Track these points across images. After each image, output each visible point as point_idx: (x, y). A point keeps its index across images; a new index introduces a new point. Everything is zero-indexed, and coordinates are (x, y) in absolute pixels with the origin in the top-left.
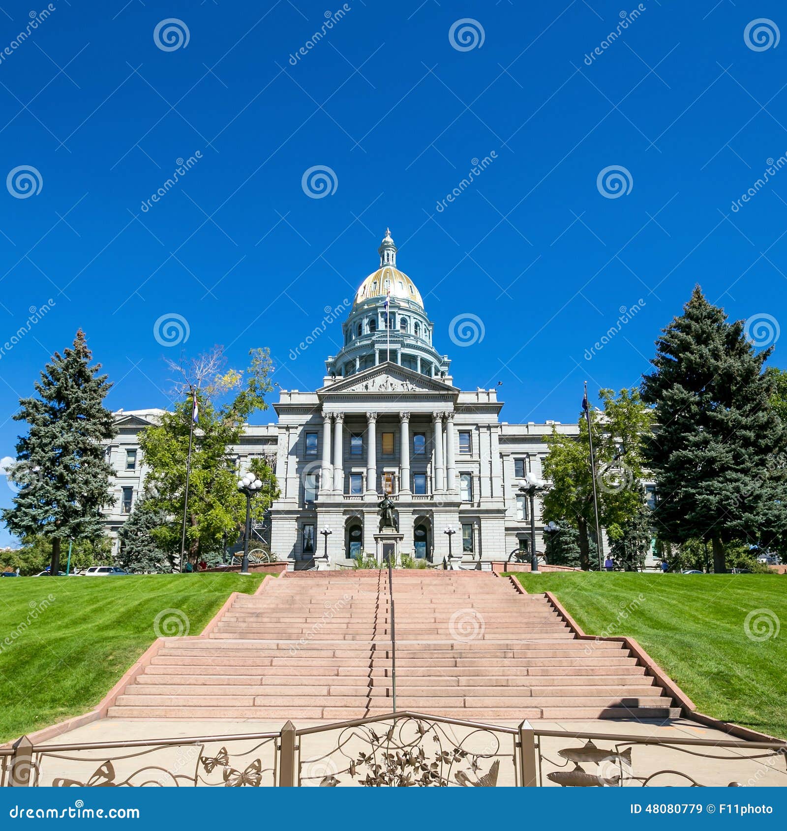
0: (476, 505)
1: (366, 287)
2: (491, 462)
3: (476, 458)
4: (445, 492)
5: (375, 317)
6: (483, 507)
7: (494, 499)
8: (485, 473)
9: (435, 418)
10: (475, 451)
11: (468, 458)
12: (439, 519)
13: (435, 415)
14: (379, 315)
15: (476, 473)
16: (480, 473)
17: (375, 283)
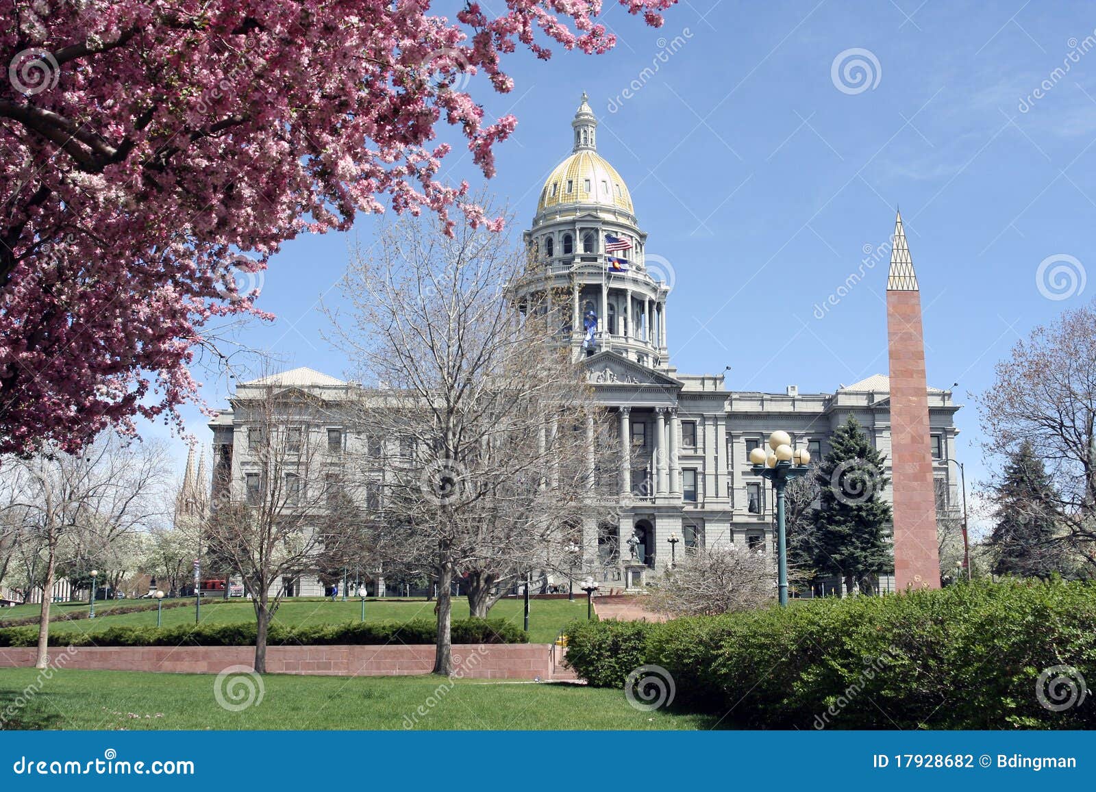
0: (700, 505)
1: (558, 186)
2: (716, 458)
3: (700, 453)
4: (667, 495)
5: (571, 233)
6: (708, 508)
7: (719, 500)
8: (710, 469)
9: (658, 414)
10: (700, 445)
11: (691, 453)
12: (662, 524)
13: (657, 410)
14: (578, 232)
15: (700, 469)
16: (705, 470)
17: (570, 182)
